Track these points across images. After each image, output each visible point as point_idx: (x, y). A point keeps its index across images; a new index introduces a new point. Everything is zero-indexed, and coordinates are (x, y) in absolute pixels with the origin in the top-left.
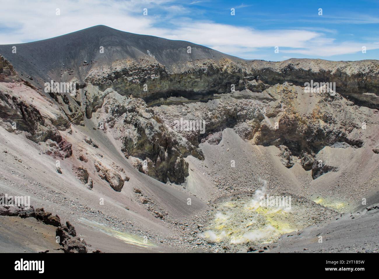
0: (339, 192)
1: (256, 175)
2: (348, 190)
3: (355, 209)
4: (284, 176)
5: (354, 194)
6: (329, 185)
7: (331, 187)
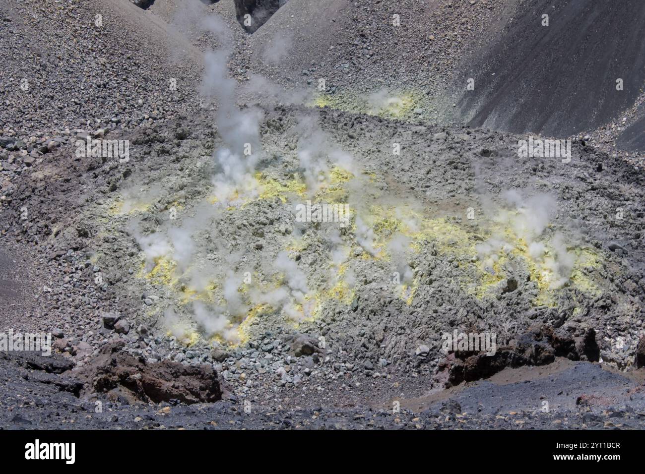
0: (375, 57)
1: (57, 66)
2: (403, 42)
3: (460, 103)
4: (153, 44)
5: (429, 52)
6: (328, 43)
7: (339, 47)
